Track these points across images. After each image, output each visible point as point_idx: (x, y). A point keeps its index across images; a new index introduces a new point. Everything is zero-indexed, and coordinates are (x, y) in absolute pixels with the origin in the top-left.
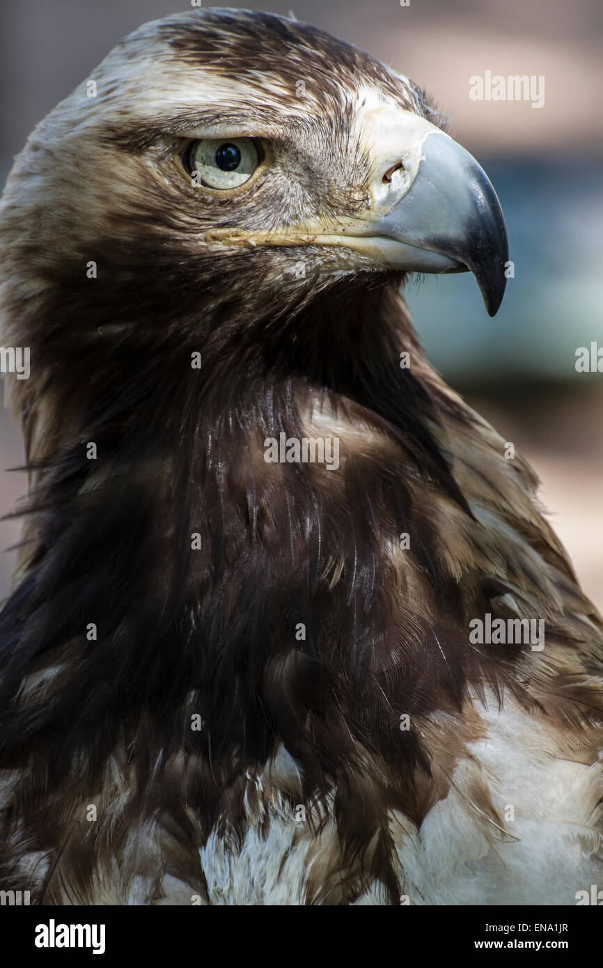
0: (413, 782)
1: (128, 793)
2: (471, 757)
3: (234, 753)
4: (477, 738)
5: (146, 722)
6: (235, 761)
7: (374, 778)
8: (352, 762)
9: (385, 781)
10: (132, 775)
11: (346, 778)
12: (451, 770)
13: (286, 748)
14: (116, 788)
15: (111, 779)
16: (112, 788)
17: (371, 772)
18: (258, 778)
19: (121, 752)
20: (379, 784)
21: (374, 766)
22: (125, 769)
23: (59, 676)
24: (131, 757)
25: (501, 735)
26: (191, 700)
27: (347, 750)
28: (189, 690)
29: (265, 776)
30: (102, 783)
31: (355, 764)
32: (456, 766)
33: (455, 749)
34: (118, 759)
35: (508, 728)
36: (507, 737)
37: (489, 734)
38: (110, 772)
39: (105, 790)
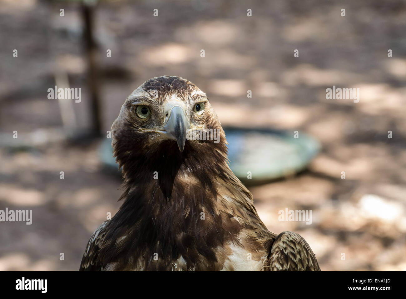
0: (214, 265)
1: (143, 268)
2: (228, 259)
3: (169, 257)
4: (230, 254)
5: (147, 249)
6: (169, 259)
7: (205, 265)
8: (199, 260)
9: (207, 265)
10: (144, 263)
11: (197, 264)
12: (224, 262)
13: (183, 257)
14: (140, 267)
15: (139, 264)
16: (139, 267)
17: (204, 263)
18: (175, 264)
19: (141, 257)
20: (206, 266)
21: (204, 261)
22: (142, 261)
23: (126, 238)
24: (144, 259)
25: (237, 254)
26: (158, 244)
27: (197, 257)
28: (157, 241)
29: (177, 264)
30: (137, 266)
31: (199, 261)
32: (225, 261)
33: (224, 257)
34: (140, 259)
35: (238, 252)
36: (238, 254)
37: (233, 253)
38: (139, 263)
39: (137, 267)
